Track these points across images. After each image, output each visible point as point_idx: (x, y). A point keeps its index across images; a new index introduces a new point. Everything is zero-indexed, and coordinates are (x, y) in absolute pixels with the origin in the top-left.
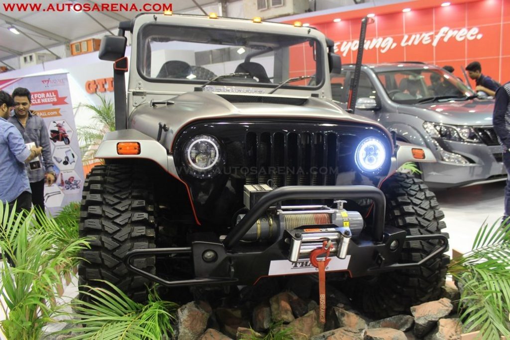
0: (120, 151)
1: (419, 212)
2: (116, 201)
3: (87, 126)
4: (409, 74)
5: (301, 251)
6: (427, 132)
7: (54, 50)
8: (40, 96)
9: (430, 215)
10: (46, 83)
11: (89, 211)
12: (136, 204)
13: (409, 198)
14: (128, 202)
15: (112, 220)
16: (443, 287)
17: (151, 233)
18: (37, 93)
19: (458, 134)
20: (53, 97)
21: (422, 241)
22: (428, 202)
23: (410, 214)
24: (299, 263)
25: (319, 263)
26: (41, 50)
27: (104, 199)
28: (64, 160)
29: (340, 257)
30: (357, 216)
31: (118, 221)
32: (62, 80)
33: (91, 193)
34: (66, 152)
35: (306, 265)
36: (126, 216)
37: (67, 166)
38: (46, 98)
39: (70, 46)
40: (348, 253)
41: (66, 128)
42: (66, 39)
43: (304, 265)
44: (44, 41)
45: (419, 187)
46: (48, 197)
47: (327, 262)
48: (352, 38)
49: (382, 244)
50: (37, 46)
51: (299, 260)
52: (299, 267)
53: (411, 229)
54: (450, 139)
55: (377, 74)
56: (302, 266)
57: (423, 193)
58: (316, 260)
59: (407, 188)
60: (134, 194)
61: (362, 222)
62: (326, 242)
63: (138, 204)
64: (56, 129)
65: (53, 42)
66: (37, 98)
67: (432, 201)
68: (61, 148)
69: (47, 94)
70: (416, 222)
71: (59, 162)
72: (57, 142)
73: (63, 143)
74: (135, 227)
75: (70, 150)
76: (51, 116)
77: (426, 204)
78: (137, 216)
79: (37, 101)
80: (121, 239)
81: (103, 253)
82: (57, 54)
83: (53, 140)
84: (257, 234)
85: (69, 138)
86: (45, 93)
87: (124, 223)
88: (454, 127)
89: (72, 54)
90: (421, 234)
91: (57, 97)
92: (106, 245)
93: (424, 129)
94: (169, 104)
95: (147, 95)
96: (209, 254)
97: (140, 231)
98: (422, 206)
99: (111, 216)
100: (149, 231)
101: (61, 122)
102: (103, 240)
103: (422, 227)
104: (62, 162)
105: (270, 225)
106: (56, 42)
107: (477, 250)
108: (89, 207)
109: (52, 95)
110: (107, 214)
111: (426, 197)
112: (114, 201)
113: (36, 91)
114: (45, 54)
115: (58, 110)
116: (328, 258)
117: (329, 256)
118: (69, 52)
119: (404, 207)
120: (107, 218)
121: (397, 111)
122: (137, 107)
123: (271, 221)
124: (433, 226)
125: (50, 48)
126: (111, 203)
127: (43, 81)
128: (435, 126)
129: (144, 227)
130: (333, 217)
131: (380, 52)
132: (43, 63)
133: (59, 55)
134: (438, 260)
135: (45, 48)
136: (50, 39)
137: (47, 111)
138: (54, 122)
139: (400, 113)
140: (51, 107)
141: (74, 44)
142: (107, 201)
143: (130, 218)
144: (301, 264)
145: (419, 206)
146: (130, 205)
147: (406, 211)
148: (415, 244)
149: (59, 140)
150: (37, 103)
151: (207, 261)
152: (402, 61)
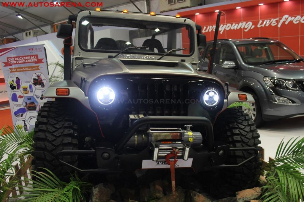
0: (58, 93)
1: (242, 133)
2: (55, 122)
3: (57, 76)
4: (258, 46)
5: (159, 155)
6: (266, 83)
7: (44, 28)
8: (27, 58)
9: (250, 135)
10: (31, 50)
11: (39, 128)
12: (66, 124)
13: (237, 125)
14: (62, 123)
15: (52, 133)
16: (259, 180)
17: (75, 142)
18: (26, 56)
19: (285, 85)
20: (35, 59)
21: (243, 151)
22: (249, 127)
23: (237, 134)
24: (160, 162)
25: (171, 162)
26: (35, 29)
27: (48, 121)
28: (41, 97)
29: (184, 159)
30: (198, 134)
31: (55, 134)
32: (41, 48)
33: (41, 118)
34: (42, 92)
35: (165, 163)
36: (60, 131)
37: (43, 100)
38: (31, 59)
39: (53, 26)
40: (189, 157)
41: (43, 77)
42: (51, 21)
43: (164, 163)
44: (37, 23)
45: (245, 118)
46: (31, 119)
47: (175, 162)
48: (226, 23)
49: (214, 152)
50: (33, 26)
51: (158, 160)
52: (160, 164)
53: (237, 144)
54: (280, 88)
55: (236, 46)
56: (162, 164)
57: (247, 122)
58: (169, 160)
59: (237, 118)
60: (66, 118)
61: (202, 138)
62: (175, 150)
63: (68, 124)
64: (37, 78)
65: (43, 23)
66: (26, 59)
67: (252, 127)
68: (39, 89)
69: (32, 57)
70: (240, 139)
71: (38, 98)
72: (37, 86)
73: (40, 86)
74: (65, 138)
75: (44, 91)
76: (34, 70)
77: (247, 129)
78: (66, 132)
79: (26, 61)
80: (57, 145)
81: (45, 152)
82: (45, 31)
83: (35, 85)
84: (135, 144)
85: (44, 83)
86: (31, 56)
87: (59, 135)
88: (283, 81)
89: (54, 31)
90: (243, 147)
91: (37, 59)
92: (47, 148)
93: (263, 81)
94: (92, 65)
95: (84, 60)
96: (106, 155)
97: (68, 140)
98: (245, 129)
99: (51, 131)
100: (74, 140)
101: (39, 74)
102: (46, 144)
103: (244, 143)
104: (40, 98)
105: (143, 139)
106: (45, 23)
107: (278, 157)
108: (39, 125)
109: (34, 57)
110: (49, 130)
111: (248, 124)
112: (53, 122)
113: (25, 55)
114: (38, 31)
115: (38, 67)
116: (176, 159)
117: (177, 159)
118: (53, 30)
119: (233, 130)
120: (49, 132)
121: (248, 69)
122: (78, 66)
123: (144, 137)
124: (251, 142)
125: (41, 27)
126: (52, 123)
127: (29, 49)
128: (271, 80)
129: (70, 138)
130: (182, 135)
131: (244, 31)
132: (37, 36)
133: (46, 32)
134: (254, 163)
135: (38, 27)
136: (41, 22)
137: (31, 67)
138: (35, 74)
139: (249, 71)
140: (34, 65)
141: (56, 25)
142: (50, 122)
143: (62, 132)
144: (161, 162)
145: (243, 130)
146: (63, 125)
147: (234, 132)
148: (238, 153)
149: (38, 85)
150: (25, 62)
151: (104, 159)
152: (258, 37)
